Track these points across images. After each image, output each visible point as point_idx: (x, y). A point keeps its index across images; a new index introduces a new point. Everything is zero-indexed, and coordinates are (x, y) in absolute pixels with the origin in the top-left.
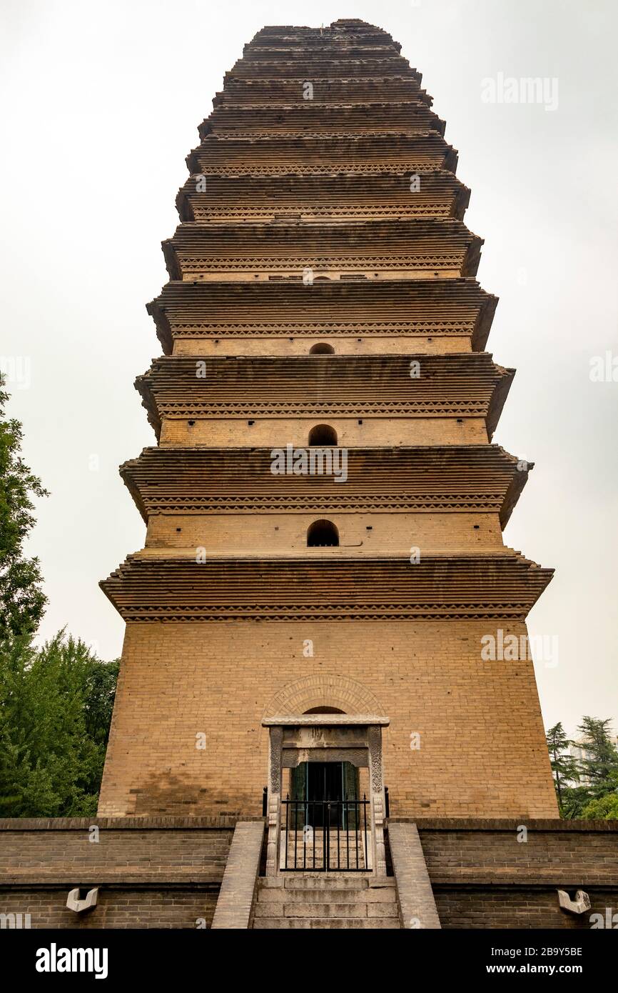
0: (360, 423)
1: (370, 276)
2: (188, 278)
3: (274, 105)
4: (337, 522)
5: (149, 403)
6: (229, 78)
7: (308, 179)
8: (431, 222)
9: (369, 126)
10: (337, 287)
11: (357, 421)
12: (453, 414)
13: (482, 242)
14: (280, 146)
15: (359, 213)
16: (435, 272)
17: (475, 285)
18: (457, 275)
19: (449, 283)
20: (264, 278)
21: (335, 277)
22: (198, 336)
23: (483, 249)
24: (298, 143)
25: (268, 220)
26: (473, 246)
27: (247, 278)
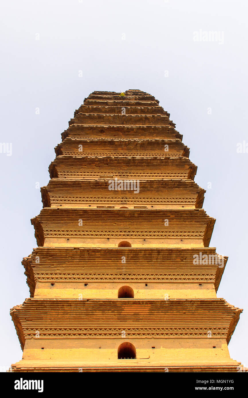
0: (146, 285)
1: (149, 208)
2: (53, 207)
3: (99, 125)
4: (135, 344)
5: (29, 273)
6: (76, 113)
7: (116, 159)
8: (179, 182)
9: (145, 136)
10: (132, 213)
11: (145, 284)
12: (196, 281)
13: (205, 192)
14: (103, 143)
15: (142, 176)
16: (182, 206)
17: (203, 213)
18: (193, 208)
19: (190, 212)
20: (94, 207)
21: (131, 207)
22: (58, 236)
23: (205, 195)
24: (112, 143)
25: (97, 179)
26: (201, 194)
27: (85, 207)
